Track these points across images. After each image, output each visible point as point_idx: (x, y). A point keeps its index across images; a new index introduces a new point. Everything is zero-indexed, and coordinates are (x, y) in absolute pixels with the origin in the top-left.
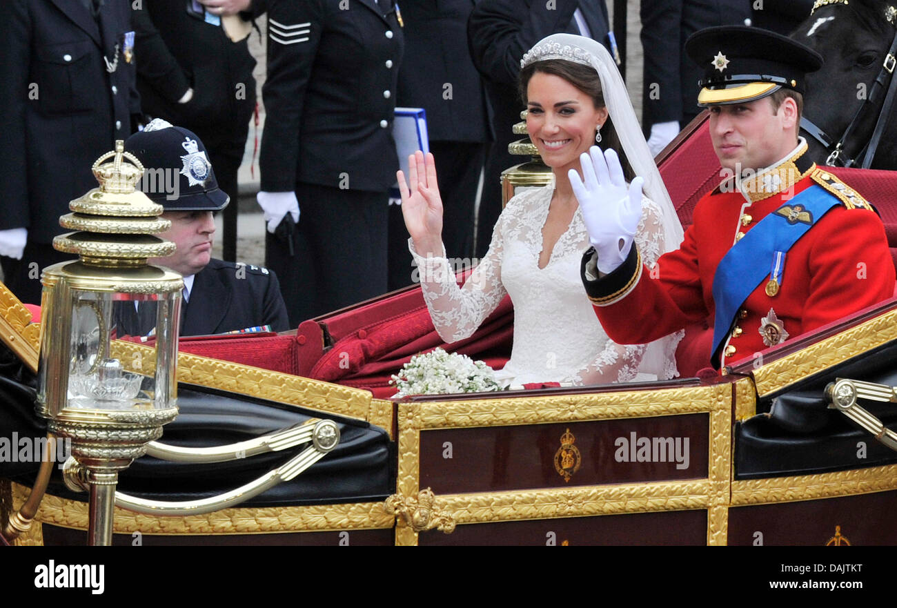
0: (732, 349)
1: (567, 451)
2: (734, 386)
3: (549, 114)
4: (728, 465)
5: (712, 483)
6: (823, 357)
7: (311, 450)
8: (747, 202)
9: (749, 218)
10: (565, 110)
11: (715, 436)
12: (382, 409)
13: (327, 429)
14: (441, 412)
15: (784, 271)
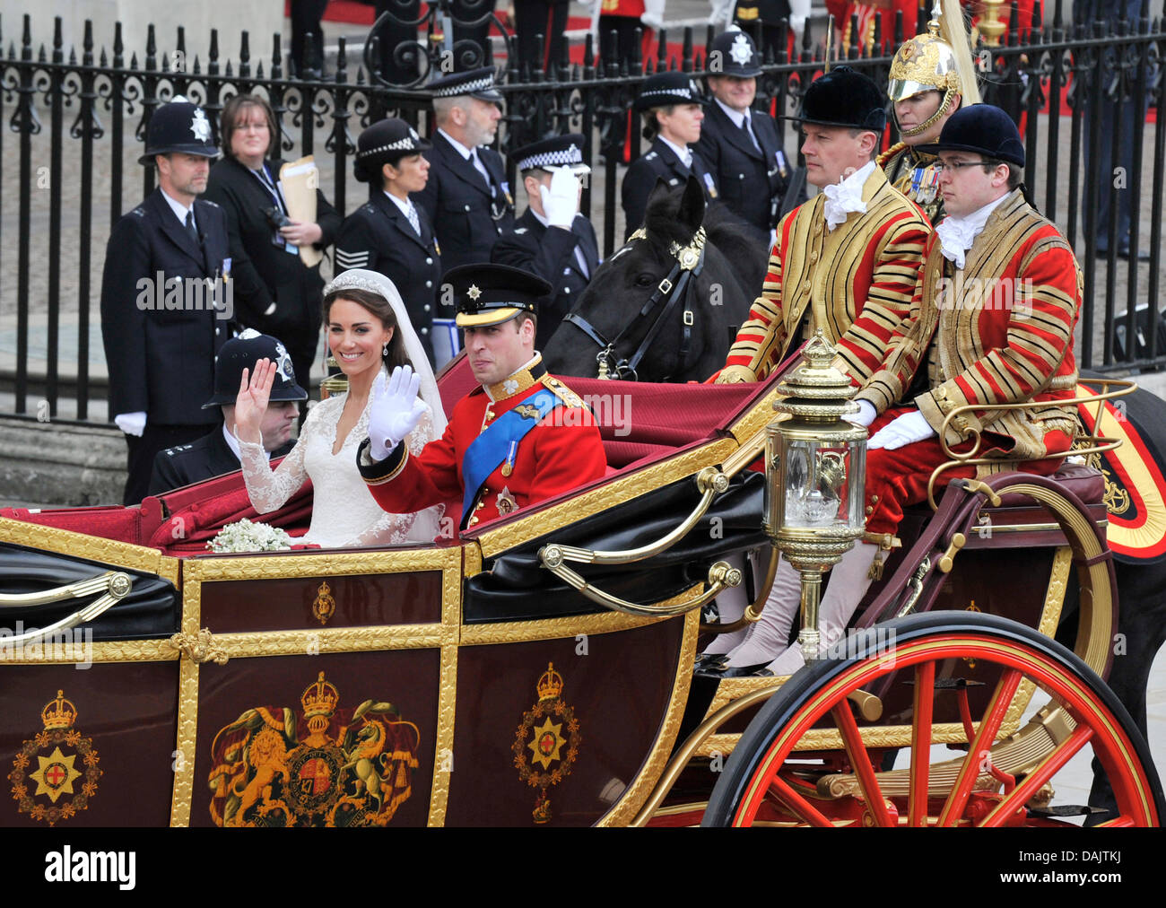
0: (476, 520)
1: (324, 600)
2: (463, 549)
3: (348, 333)
4: (458, 612)
5: (444, 626)
6: (538, 526)
7: (108, 597)
8: (491, 401)
9: (492, 414)
10: (360, 329)
11: (448, 588)
12: (170, 565)
13: (122, 580)
14: (219, 568)
15: (516, 457)
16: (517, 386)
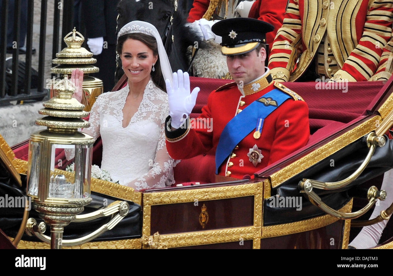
0: (231, 164)
1: (204, 214)
2: (263, 183)
3: (135, 58)
4: (261, 219)
5: (255, 228)
7: (118, 215)
8: (242, 95)
9: (243, 103)
10: (142, 56)
11: (257, 206)
12: (137, 196)
13: (124, 205)
14: (159, 197)
15: (263, 128)
16: (260, 86)
